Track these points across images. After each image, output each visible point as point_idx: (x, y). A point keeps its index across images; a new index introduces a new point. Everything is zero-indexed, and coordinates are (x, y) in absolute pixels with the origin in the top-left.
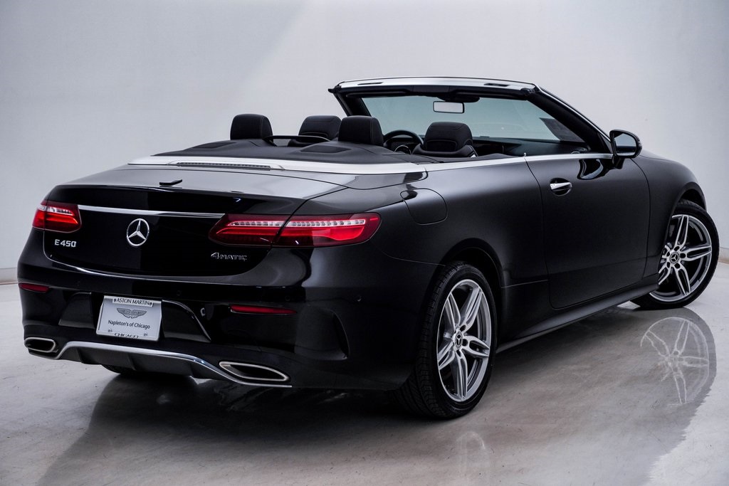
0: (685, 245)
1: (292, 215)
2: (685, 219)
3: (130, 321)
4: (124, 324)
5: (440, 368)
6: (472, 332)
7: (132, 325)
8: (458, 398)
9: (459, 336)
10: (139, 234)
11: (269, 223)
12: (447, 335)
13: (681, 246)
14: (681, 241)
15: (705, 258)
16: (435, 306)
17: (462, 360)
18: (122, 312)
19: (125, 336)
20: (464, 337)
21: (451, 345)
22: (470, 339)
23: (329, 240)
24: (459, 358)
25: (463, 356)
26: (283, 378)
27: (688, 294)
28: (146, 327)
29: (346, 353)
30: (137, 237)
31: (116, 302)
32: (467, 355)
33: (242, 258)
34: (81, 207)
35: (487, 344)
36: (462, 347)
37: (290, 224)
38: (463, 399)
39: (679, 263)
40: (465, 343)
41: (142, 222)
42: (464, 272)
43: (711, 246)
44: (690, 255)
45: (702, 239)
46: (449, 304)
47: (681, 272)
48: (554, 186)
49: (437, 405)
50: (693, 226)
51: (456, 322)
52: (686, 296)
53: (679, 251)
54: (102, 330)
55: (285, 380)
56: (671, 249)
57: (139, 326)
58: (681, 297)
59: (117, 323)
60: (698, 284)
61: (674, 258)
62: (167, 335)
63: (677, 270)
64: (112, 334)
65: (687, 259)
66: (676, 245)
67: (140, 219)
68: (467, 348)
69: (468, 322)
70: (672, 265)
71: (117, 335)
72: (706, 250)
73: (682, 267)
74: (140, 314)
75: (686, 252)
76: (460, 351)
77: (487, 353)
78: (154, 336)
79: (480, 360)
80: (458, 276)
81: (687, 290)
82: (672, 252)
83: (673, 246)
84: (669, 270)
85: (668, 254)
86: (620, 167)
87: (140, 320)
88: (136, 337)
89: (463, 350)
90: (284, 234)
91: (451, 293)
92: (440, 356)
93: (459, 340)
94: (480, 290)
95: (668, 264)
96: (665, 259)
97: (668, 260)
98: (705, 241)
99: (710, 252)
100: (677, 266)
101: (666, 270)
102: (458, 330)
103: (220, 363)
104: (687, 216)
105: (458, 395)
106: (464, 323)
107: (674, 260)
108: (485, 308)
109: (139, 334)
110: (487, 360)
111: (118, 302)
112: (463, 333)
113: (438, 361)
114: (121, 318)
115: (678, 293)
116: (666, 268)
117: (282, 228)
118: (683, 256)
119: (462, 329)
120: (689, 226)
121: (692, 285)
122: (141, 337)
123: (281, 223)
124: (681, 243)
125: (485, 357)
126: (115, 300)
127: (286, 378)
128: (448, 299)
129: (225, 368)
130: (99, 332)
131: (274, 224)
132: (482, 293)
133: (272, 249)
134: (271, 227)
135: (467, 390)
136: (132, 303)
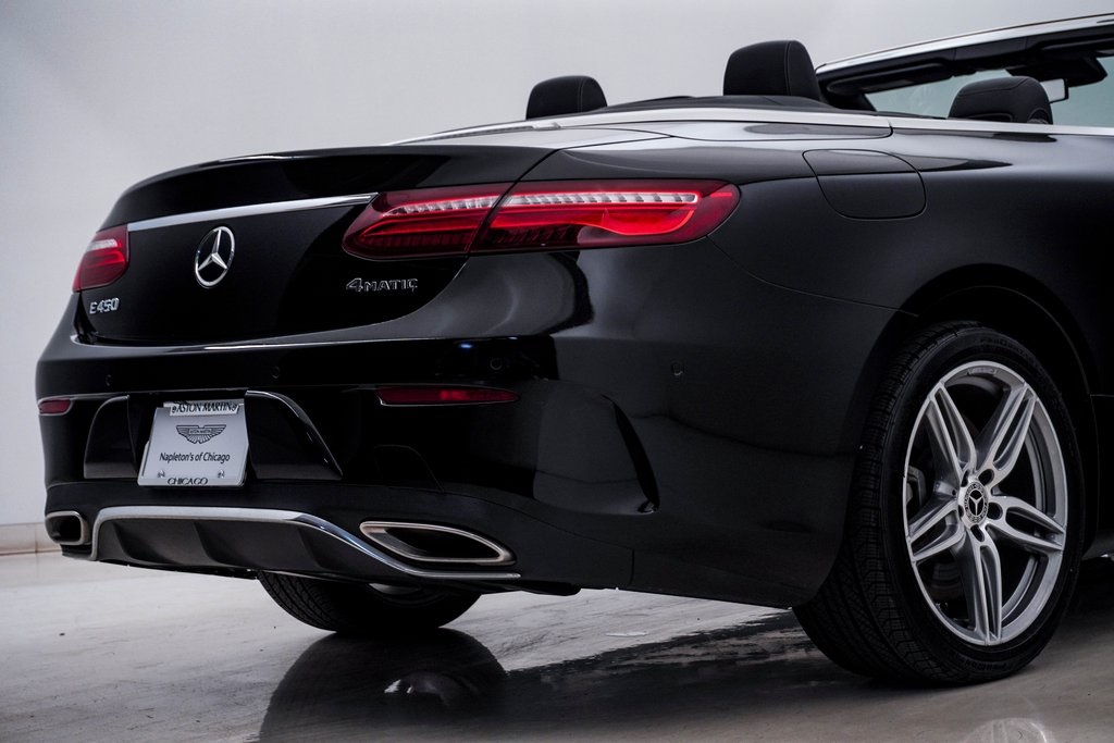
1: (516, 182)
3: (196, 449)
4: (185, 457)
5: (916, 558)
6: (1013, 486)
7: (199, 457)
8: (980, 638)
9: (976, 495)
10: (216, 258)
11: (468, 203)
12: (943, 488)
17: (984, 550)
18: (185, 432)
19: (185, 482)
20: (991, 499)
21: (950, 507)
22: (1007, 503)
24: (976, 545)
25: (989, 541)
26: (495, 555)
28: (223, 458)
29: (652, 499)
30: (213, 265)
31: (175, 414)
32: (1002, 540)
33: (407, 284)
34: (131, 227)
35: (1060, 521)
36: (988, 521)
37: (514, 201)
38: (988, 640)
40: (994, 511)
41: (223, 232)
42: (978, 343)
46: (936, 409)
49: (913, 645)
51: (965, 458)
54: (153, 471)
55: (501, 559)
57: (212, 457)
59: (175, 457)
62: (263, 473)
64: (163, 482)
67: (221, 229)
68: (1001, 524)
69: (999, 465)
74: (215, 431)
76: (982, 529)
77: (1060, 543)
78: (234, 475)
79: (1041, 557)
80: (961, 349)
87: (215, 445)
89: (989, 528)
90: (496, 225)
91: (940, 386)
92: (912, 533)
93: (976, 502)
94: (1029, 394)
102: (972, 480)
103: (362, 526)
105: (977, 629)
106: (989, 464)
108: (1046, 434)
109: (210, 475)
110: (1060, 557)
111: (179, 413)
112: (988, 488)
113: (910, 540)
114: (183, 446)
117: (492, 209)
119: (986, 477)
122: (213, 481)
123: (491, 201)
125: (1055, 551)
126: (174, 408)
127: (503, 554)
128: (931, 397)
129: (372, 534)
130: (143, 480)
131: (477, 203)
132: (1035, 399)
133: (471, 258)
134: (474, 211)
135: (1000, 620)
136: (202, 412)
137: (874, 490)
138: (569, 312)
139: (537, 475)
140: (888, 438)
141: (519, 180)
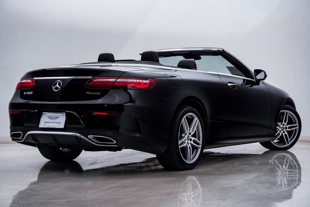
0: (287, 124)
1: (119, 77)
2: (287, 112)
3: (53, 121)
4: (50, 122)
5: (180, 147)
6: (194, 136)
7: (53, 123)
8: (188, 161)
9: (188, 137)
11: (110, 80)
12: (183, 135)
13: (285, 124)
14: (285, 121)
15: (296, 129)
16: (178, 120)
17: (189, 146)
18: (50, 118)
19: (50, 127)
20: (190, 138)
21: (185, 139)
22: (193, 138)
23: (134, 87)
24: (188, 146)
25: (190, 145)
26: (114, 142)
27: (289, 144)
28: (59, 123)
29: (140, 134)
32: (192, 145)
33: (98, 93)
34: (35, 78)
35: (200, 142)
36: (190, 142)
37: (118, 80)
38: (189, 163)
39: (285, 131)
40: (191, 140)
41: (59, 82)
42: (190, 110)
43: (298, 125)
44: (289, 128)
45: (294, 122)
46: (184, 121)
47: (286, 135)
48: (229, 84)
49: (178, 162)
50: (291, 116)
51: (187, 130)
52: (288, 145)
53: (284, 126)
54: (41, 125)
55: (115, 143)
56: (281, 125)
57: (56, 123)
58: (286, 146)
59: (48, 122)
60: (293, 140)
61: (283, 129)
62: (67, 126)
63: (284, 134)
64: (45, 127)
65: (288, 129)
66: (283, 123)
67: (58, 81)
68: (192, 142)
69: (192, 132)
70: (282, 132)
71: (47, 127)
72: (296, 126)
73: (286, 133)
74: (57, 118)
75: (287, 127)
76: (189, 143)
77: (200, 146)
78: (62, 126)
79: (197, 149)
80: (188, 111)
81: (288, 143)
82: (282, 126)
83: (282, 124)
84: (281, 133)
85: (280, 127)
86: (258, 85)
87: (57, 120)
88: (55, 127)
89: (190, 143)
90: (116, 84)
91: (184, 117)
92: (180, 142)
93: (188, 138)
94: (197, 119)
95: (280, 131)
96: (279, 129)
97: (280, 130)
98: (295, 123)
99: (298, 127)
100: (284, 132)
101: (279, 134)
102: (188, 134)
103: (89, 136)
104: (288, 111)
105: (188, 160)
106: (191, 131)
107: (282, 130)
108: (199, 127)
109: (56, 126)
110: (200, 149)
111: (48, 114)
112: (190, 136)
113: (179, 144)
114: (50, 120)
115: (285, 144)
116: (279, 133)
117: (115, 81)
118: (286, 128)
119: (190, 134)
120: (288, 116)
121: (290, 141)
122: (57, 127)
123: (114, 80)
124: (285, 123)
125: (200, 148)
127: (115, 142)
128: (183, 119)
129: (90, 138)
130: (40, 126)
131: (112, 80)
132: (198, 120)
133: (111, 90)
134: (111, 81)
135: (191, 159)
136: (54, 114)
137: (174, 135)
138: (128, 100)
139: (120, 128)
140: (177, 126)
141: (120, 77)
